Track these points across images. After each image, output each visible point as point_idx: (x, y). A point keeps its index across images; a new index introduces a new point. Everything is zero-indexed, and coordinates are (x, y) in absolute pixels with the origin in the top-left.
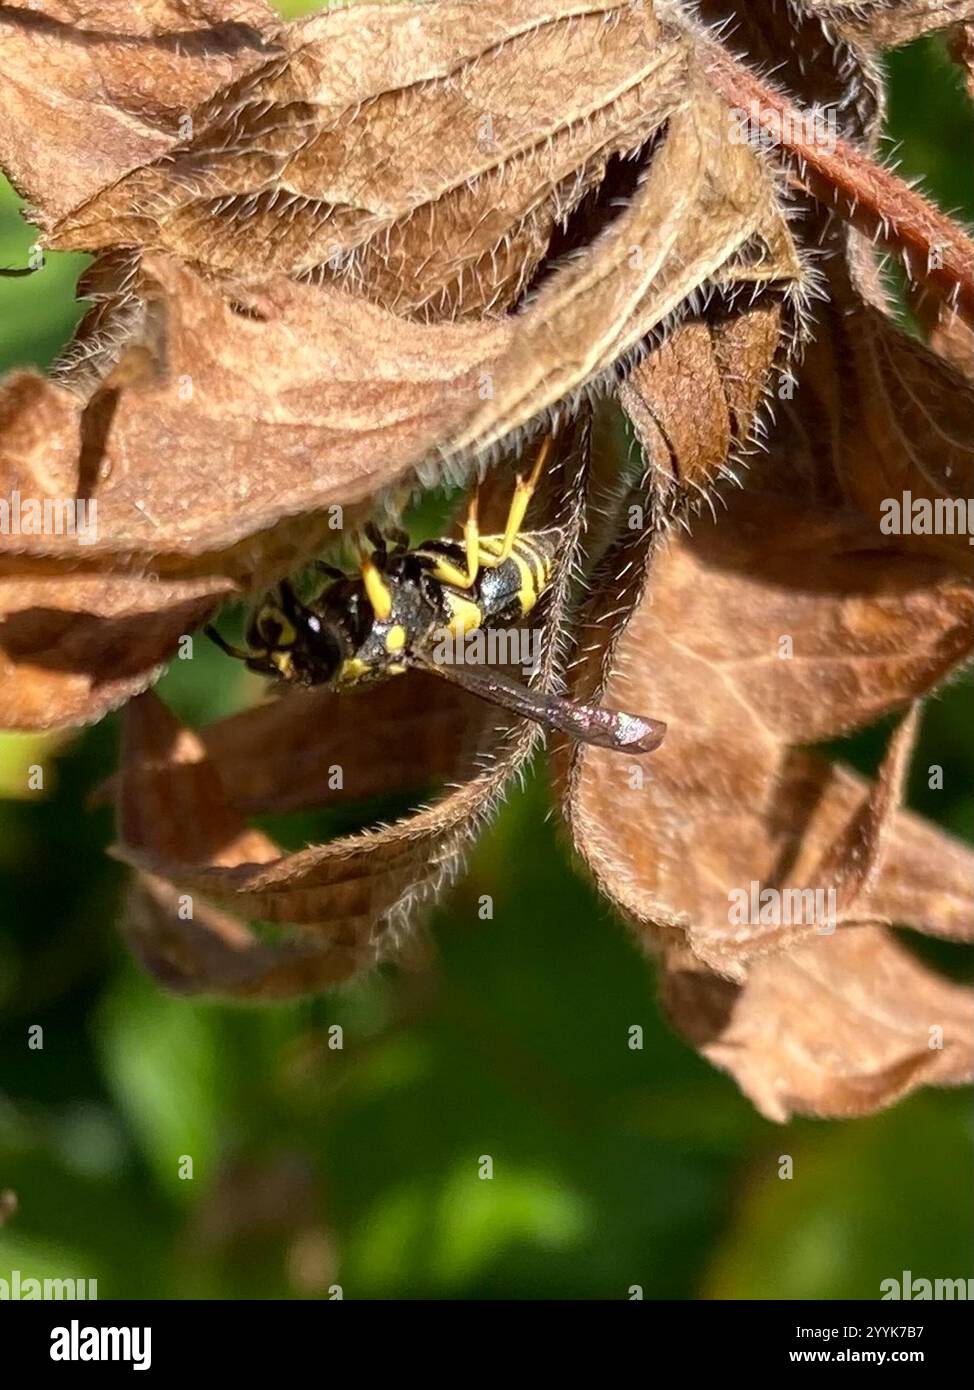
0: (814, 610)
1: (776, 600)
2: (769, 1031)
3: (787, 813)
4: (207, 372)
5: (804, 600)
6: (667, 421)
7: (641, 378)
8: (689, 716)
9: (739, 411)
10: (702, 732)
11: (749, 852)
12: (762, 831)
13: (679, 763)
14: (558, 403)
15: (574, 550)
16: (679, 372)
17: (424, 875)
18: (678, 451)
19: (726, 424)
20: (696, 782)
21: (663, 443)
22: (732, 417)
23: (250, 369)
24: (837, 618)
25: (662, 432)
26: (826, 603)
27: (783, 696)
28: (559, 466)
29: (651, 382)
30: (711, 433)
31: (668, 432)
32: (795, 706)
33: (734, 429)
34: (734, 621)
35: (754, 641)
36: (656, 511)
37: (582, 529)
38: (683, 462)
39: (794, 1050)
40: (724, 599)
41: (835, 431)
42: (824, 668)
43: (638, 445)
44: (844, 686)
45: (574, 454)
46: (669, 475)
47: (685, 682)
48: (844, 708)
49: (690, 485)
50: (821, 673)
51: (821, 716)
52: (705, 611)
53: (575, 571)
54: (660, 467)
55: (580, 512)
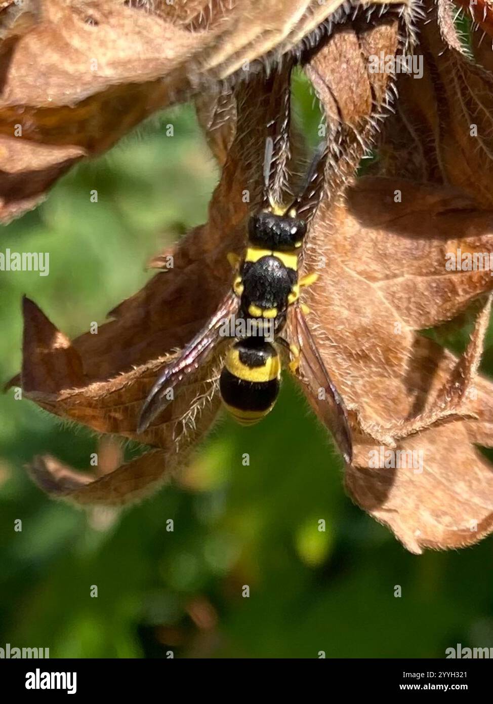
0: (429, 248)
1: (406, 243)
2: (411, 503)
3: (417, 376)
4: (64, 48)
5: (422, 242)
6: (334, 87)
7: (318, 63)
8: (357, 311)
9: (376, 86)
10: (365, 321)
11: (395, 400)
12: (403, 388)
13: (352, 339)
14: (270, 53)
15: (283, 171)
16: (340, 60)
17: (203, 392)
18: (342, 105)
19: (369, 93)
20: (363, 351)
21: (332, 99)
22: (372, 88)
23: (89, 48)
24: (442, 252)
25: (332, 94)
26: (436, 243)
27: (413, 300)
28: (273, 122)
29: (324, 65)
30: (361, 96)
31: (336, 94)
32: (419, 306)
33: (374, 96)
34: (382, 257)
35: (394, 268)
36: (330, 139)
37: (287, 158)
38: (345, 112)
39: (426, 516)
40: (375, 243)
41: (437, 137)
42: (435, 281)
43: (318, 100)
44: (447, 291)
45: (281, 113)
46: (336, 117)
47: (355, 291)
48: (448, 305)
49: (350, 127)
50: (434, 285)
51: (435, 312)
52: (365, 251)
53: (284, 185)
54: (332, 113)
55: (286, 147)
